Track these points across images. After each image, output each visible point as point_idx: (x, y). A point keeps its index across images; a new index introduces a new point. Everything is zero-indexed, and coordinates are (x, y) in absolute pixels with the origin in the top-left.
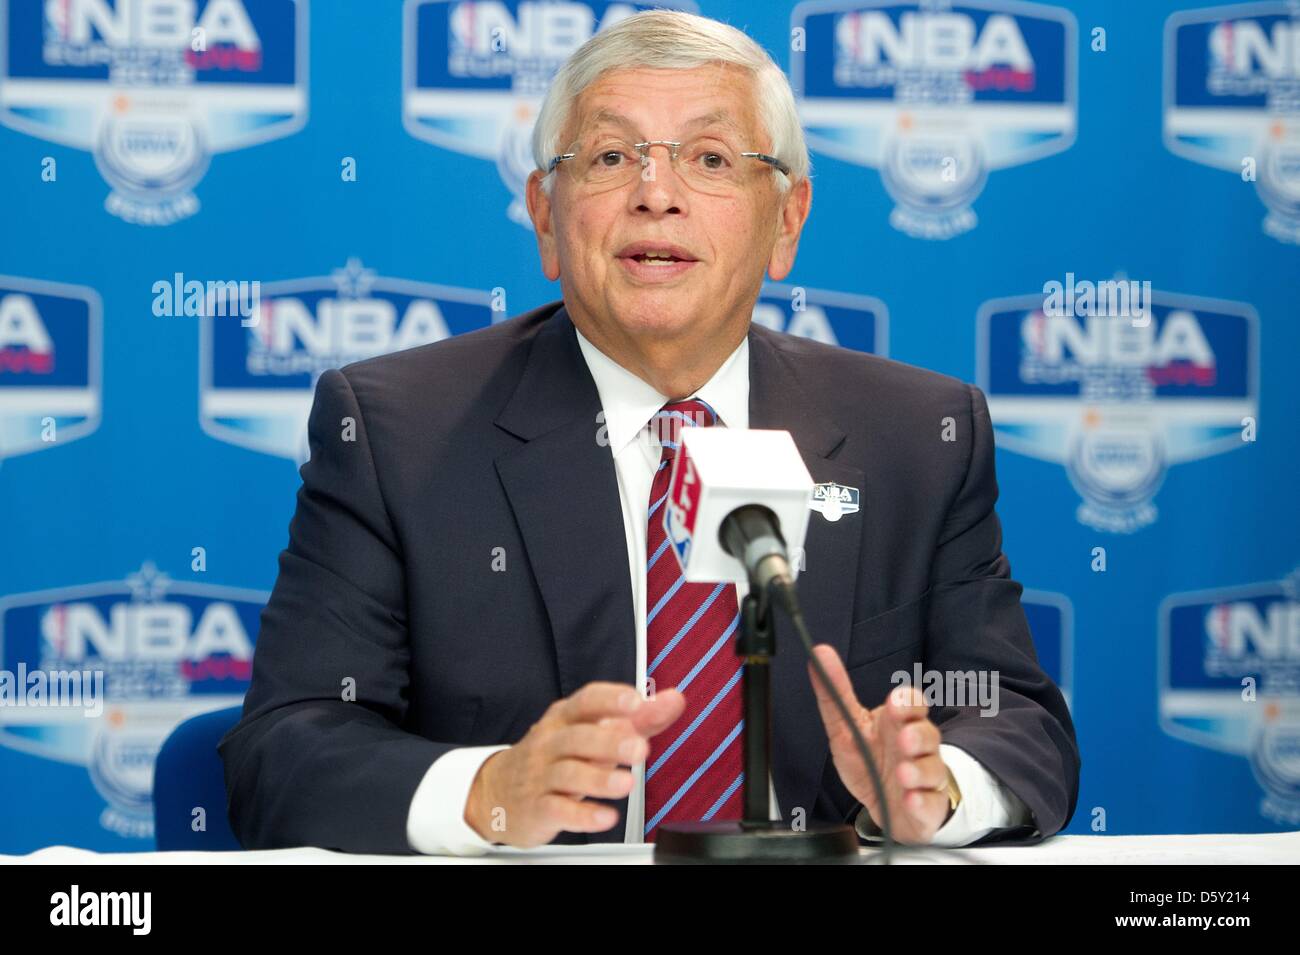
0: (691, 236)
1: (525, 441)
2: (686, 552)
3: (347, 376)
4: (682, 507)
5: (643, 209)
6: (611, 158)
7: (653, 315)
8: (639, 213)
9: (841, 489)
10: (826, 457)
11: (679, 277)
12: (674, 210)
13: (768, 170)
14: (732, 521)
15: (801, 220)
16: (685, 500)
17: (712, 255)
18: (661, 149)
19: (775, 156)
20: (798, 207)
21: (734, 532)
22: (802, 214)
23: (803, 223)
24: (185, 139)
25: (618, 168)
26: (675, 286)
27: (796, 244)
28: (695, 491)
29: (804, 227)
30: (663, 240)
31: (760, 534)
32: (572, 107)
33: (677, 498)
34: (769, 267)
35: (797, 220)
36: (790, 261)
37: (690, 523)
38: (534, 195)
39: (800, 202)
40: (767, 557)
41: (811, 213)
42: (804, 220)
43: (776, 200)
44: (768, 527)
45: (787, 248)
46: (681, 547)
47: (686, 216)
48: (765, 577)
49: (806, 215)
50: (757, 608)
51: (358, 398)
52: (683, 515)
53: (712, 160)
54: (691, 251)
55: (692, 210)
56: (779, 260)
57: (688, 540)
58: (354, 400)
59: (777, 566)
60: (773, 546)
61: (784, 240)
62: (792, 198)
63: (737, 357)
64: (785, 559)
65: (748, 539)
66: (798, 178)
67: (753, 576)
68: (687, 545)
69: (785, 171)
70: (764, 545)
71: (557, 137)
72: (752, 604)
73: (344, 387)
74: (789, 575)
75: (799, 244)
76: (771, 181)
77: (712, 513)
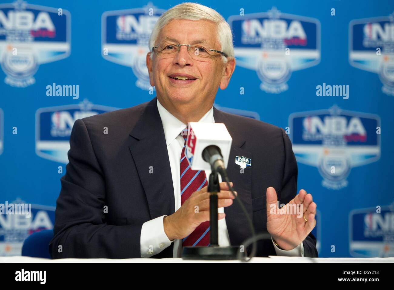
0: (194, 72)
1: (138, 140)
2: (192, 160)
3: (83, 121)
4: (190, 147)
5: (177, 64)
6: (169, 47)
7: (179, 97)
8: (176, 65)
9: (246, 159)
10: (241, 148)
11: (189, 85)
12: (188, 65)
13: (220, 56)
14: (206, 150)
15: (232, 72)
16: (191, 145)
17: (201, 77)
18: (185, 46)
19: (222, 51)
20: (231, 68)
21: (207, 154)
22: (232, 70)
23: (232, 73)
24: (31, 59)
25: (171, 50)
26: (188, 87)
27: (229, 79)
28: (194, 141)
29: (233, 74)
30: (184, 73)
31: (214, 154)
32: (160, 32)
33: (189, 145)
34: (220, 85)
35: (230, 72)
36: (227, 84)
37: (193, 152)
38: (148, 60)
39: (232, 67)
40: (217, 160)
41: (235, 70)
42: (233, 72)
43: (223, 65)
44: (217, 152)
45: (226, 80)
46: (190, 159)
47: (192, 66)
48: (216, 167)
49: (234, 71)
50: (214, 178)
51: (87, 127)
52: (190, 149)
53: (201, 50)
54: (194, 76)
55: (194, 64)
56: (223, 83)
57: (192, 157)
58: (86, 128)
59: (220, 163)
60: (219, 157)
61: (225, 77)
62: (229, 65)
63: (210, 113)
64: (223, 161)
65: (211, 155)
66: (230, 59)
67: (212, 167)
68: (192, 158)
69: (226, 56)
70: (216, 157)
71: (154, 41)
72: (213, 176)
73: (82, 124)
74: (224, 165)
75: (231, 79)
76: (220, 59)
77: (200, 148)
